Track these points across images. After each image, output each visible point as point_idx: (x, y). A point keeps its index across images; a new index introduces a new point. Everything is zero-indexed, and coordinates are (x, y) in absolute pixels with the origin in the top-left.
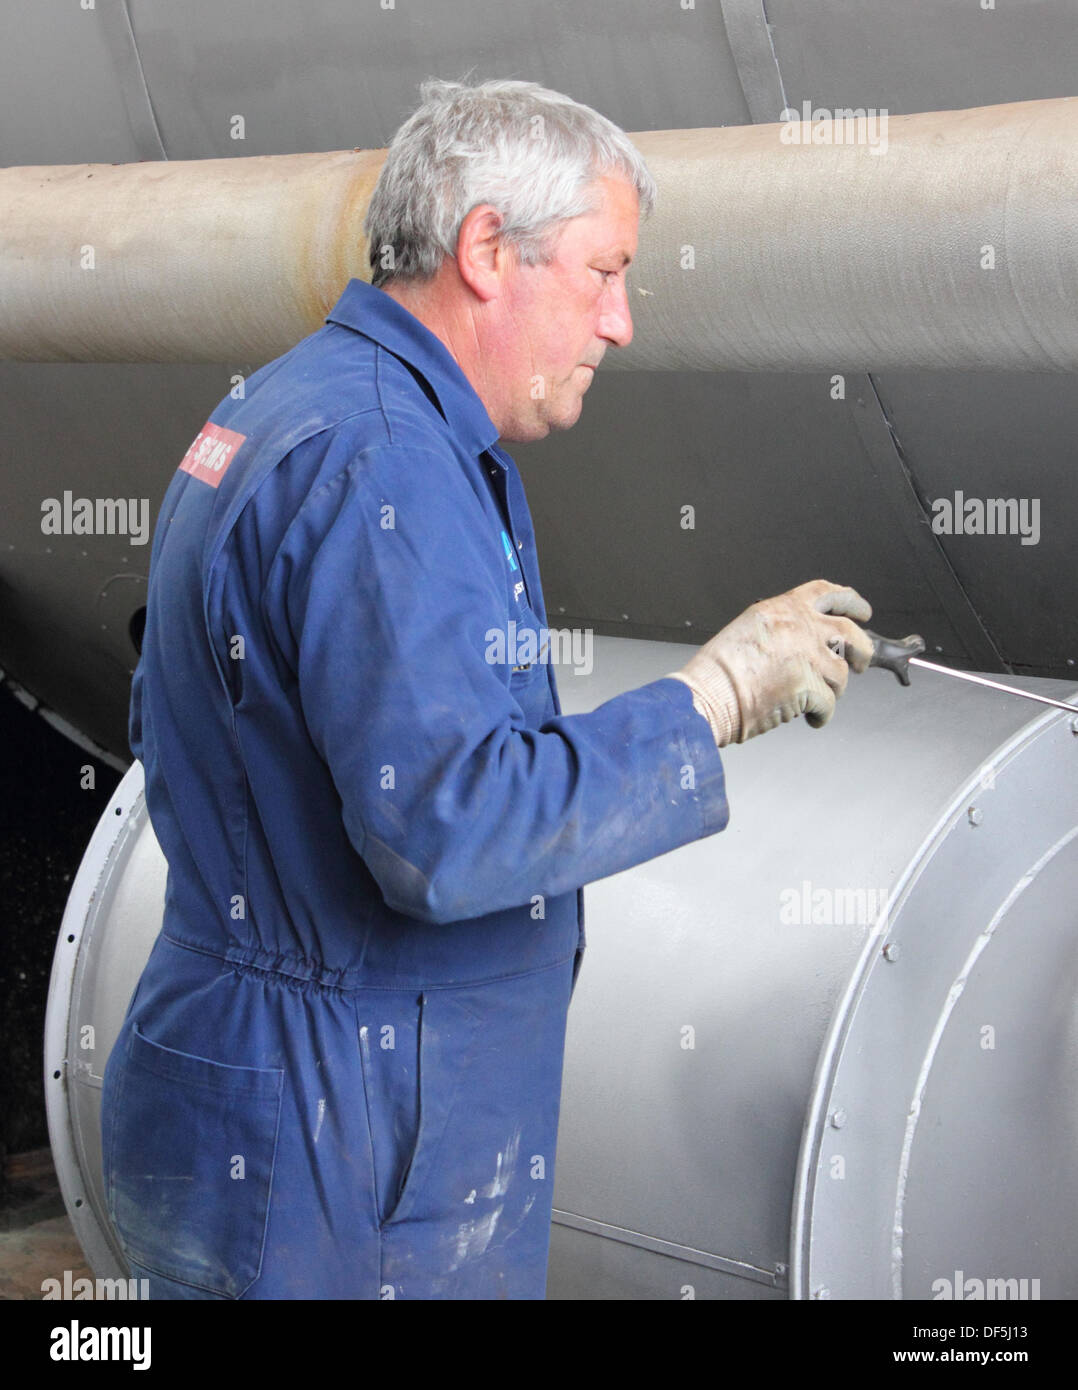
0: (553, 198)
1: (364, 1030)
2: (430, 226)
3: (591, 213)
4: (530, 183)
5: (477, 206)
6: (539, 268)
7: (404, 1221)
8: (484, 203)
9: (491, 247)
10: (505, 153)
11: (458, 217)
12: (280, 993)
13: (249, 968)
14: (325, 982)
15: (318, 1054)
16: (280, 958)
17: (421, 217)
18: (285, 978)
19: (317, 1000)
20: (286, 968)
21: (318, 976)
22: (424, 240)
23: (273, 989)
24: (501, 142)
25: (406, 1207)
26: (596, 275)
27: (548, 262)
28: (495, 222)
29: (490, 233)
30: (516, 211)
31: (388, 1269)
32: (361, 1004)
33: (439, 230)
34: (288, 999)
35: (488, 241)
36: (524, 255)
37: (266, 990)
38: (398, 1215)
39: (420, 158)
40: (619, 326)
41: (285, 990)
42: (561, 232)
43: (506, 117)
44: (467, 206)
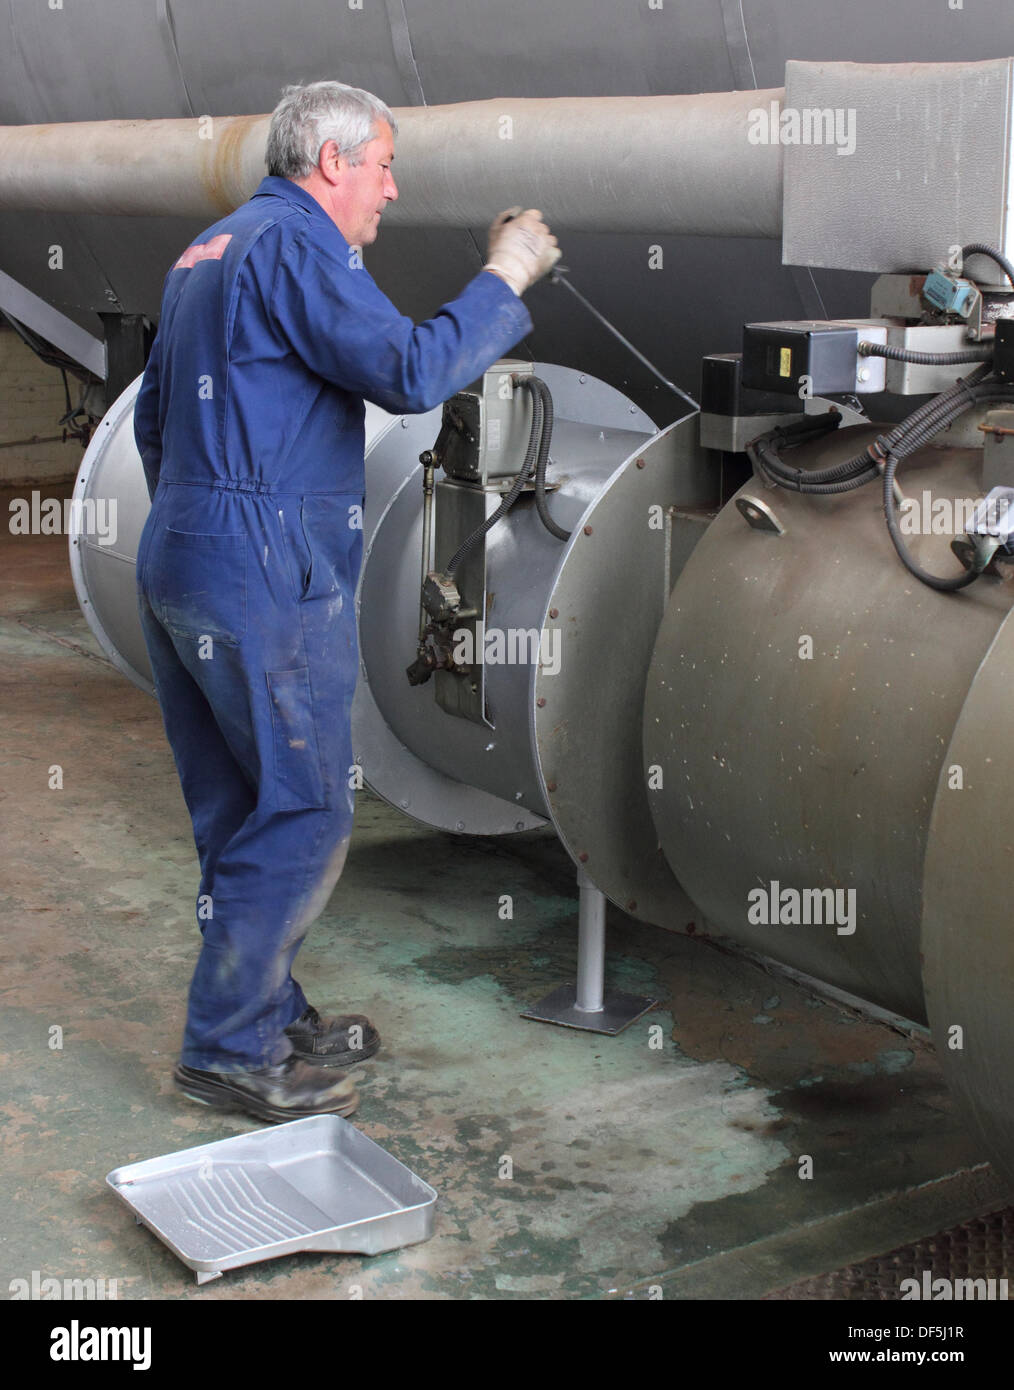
0: (359, 134)
1: (281, 512)
2: (304, 154)
3: (375, 138)
4: (348, 128)
5: (325, 143)
6: (358, 167)
7: (309, 599)
8: (330, 139)
9: (335, 160)
10: (335, 115)
11: (318, 148)
12: (241, 499)
13: (226, 489)
14: (262, 491)
15: (261, 524)
16: (239, 482)
17: (299, 150)
18: (243, 491)
19: (259, 500)
20: (243, 486)
21: (258, 489)
22: (303, 161)
23: (237, 496)
24: (332, 110)
25: (310, 593)
26: (381, 167)
27: (362, 163)
28: (336, 148)
29: (334, 153)
30: (344, 141)
31: (305, 622)
32: (278, 500)
33: (309, 156)
34: (245, 501)
35: (333, 157)
36: (351, 162)
37: (234, 499)
38: (307, 597)
39: (293, 123)
40: (391, 191)
41: (243, 497)
42: (366, 148)
43: (329, 98)
44: (321, 143)
